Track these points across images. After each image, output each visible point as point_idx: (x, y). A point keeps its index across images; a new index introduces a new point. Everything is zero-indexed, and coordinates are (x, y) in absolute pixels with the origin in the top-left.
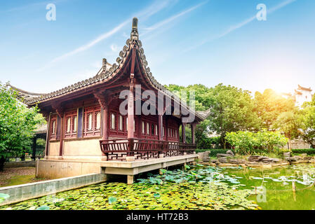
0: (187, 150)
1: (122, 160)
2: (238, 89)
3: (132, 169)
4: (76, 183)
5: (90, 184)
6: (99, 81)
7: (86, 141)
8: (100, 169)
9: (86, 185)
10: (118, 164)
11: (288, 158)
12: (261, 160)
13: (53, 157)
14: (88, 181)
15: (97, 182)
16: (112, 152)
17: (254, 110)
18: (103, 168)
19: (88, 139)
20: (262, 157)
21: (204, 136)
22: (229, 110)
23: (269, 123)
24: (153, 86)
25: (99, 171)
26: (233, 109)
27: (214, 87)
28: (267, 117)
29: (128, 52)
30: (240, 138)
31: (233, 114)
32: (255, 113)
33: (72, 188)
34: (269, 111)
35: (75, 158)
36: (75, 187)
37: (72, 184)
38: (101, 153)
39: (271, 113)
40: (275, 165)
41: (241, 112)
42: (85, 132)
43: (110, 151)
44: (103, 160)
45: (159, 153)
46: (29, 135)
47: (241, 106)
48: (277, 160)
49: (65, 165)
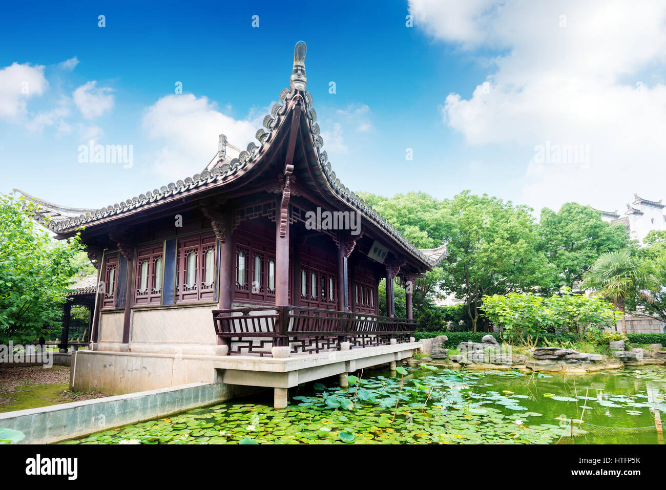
0: (398, 333)
1: (262, 354)
2: (505, 202)
3: (286, 374)
4: (163, 404)
5: (191, 406)
6: (215, 181)
7: (182, 312)
8: (213, 374)
9: (184, 408)
10: (254, 362)
11: (621, 353)
12: (561, 357)
13: (107, 345)
14: (188, 399)
15: (207, 403)
16: (240, 336)
17: (540, 248)
18: (221, 372)
19: (186, 306)
20: (563, 350)
21: (427, 304)
22: (485, 246)
23: (573, 276)
24: (333, 192)
25: (212, 378)
26: (493, 246)
27: (451, 198)
28: (569, 263)
29: (283, 118)
30: (515, 309)
31: (495, 256)
32: (542, 254)
33: (154, 416)
34: (572, 250)
35: (157, 348)
36: (160, 414)
37: (154, 407)
38: (215, 337)
39: (576, 254)
40: (593, 368)
41: (511, 251)
42: (181, 292)
43: (236, 334)
44: (219, 353)
45: (341, 339)
46: (59, 297)
47: (513, 239)
48: (597, 357)
49: (135, 363)
